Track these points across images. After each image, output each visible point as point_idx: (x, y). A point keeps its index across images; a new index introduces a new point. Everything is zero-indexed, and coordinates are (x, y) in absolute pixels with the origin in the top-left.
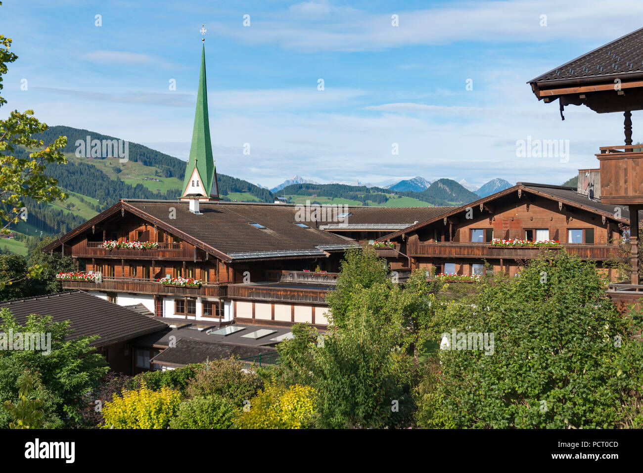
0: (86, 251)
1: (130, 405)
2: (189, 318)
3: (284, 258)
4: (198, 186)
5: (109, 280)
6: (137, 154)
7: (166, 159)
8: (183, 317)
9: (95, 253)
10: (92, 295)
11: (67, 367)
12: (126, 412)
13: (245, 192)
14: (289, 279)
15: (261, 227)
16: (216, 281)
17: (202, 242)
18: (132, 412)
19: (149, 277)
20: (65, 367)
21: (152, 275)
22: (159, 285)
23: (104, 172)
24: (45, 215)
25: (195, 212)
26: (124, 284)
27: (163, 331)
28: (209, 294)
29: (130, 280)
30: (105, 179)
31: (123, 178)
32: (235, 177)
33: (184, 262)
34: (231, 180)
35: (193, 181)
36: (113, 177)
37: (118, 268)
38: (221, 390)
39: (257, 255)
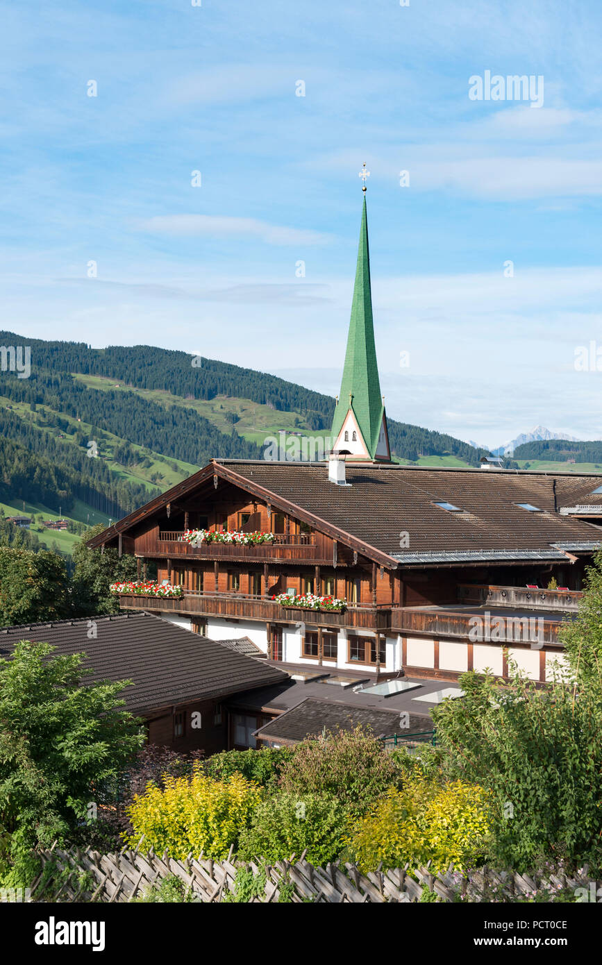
0: (157, 547)
1: (173, 803)
2: (326, 663)
3: (492, 564)
4: (354, 440)
5: (195, 595)
6: (265, 391)
7: (313, 399)
8: (315, 662)
9: (172, 550)
10: (164, 620)
11: (74, 732)
12: (166, 815)
13: (447, 455)
14: (501, 601)
15: (454, 508)
16: (371, 601)
17: (347, 534)
18: (176, 816)
19: (259, 593)
20: (70, 731)
21: (264, 589)
22: (274, 606)
23: (211, 421)
24: (116, 492)
25: (338, 482)
26: (218, 602)
27: (281, 684)
28: (359, 624)
29: (228, 597)
30: (212, 433)
31: (243, 432)
32: (431, 429)
33: (317, 568)
34: (424, 434)
35: (346, 432)
36: (226, 430)
37: (208, 576)
38: (336, 786)
39: (442, 557)
